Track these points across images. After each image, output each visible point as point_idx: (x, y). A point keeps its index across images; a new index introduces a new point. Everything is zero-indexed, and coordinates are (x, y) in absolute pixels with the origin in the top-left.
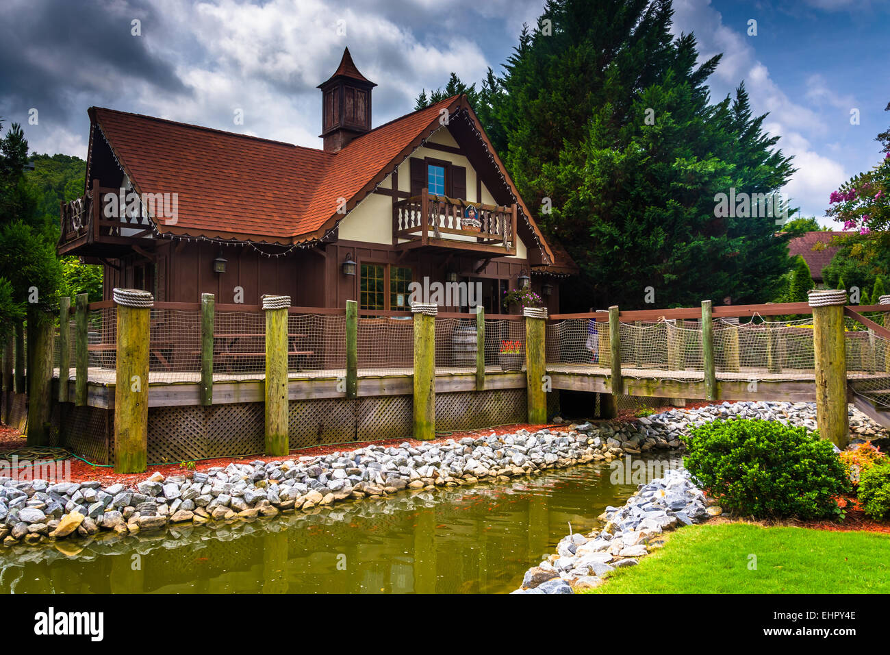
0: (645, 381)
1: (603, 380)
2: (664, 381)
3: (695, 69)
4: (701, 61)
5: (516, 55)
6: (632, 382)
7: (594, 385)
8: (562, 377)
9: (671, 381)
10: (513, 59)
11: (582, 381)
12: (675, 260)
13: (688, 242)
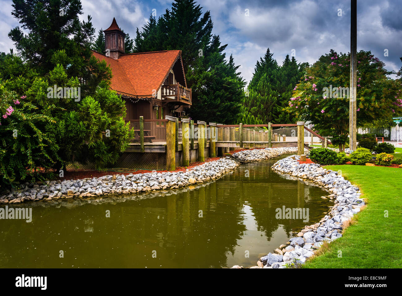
0: (250, 144)
1: (236, 144)
2: (256, 144)
3: (219, 47)
4: (221, 45)
5: (148, 25)
6: (246, 144)
7: (233, 145)
8: (221, 144)
9: (258, 143)
10: (146, 26)
11: (228, 144)
12: (221, 108)
13: (225, 103)
